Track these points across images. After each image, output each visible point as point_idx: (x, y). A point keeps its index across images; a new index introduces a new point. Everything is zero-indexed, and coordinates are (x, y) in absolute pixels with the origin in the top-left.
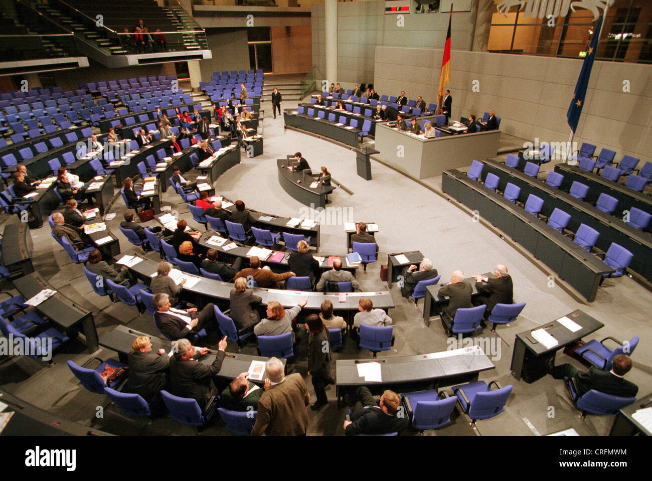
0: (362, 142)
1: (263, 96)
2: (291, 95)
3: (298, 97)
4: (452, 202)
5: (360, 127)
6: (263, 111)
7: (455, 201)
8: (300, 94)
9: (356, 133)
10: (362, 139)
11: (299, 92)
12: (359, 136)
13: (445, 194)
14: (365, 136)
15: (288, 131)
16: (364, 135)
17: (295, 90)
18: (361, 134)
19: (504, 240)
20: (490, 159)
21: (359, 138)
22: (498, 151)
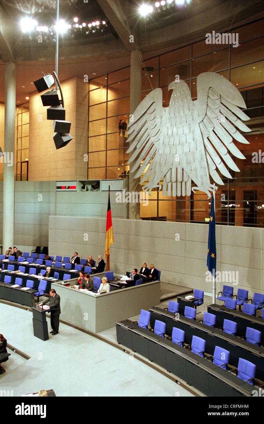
4: (128, 353)
7: (131, 351)
9: (32, 293)
10: (38, 298)
12: (35, 296)
13: (121, 346)
14: (41, 296)
16: (40, 294)
18: (37, 293)
19: (180, 385)
20: (155, 306)
21: (36, 298)
22: (161, 298)
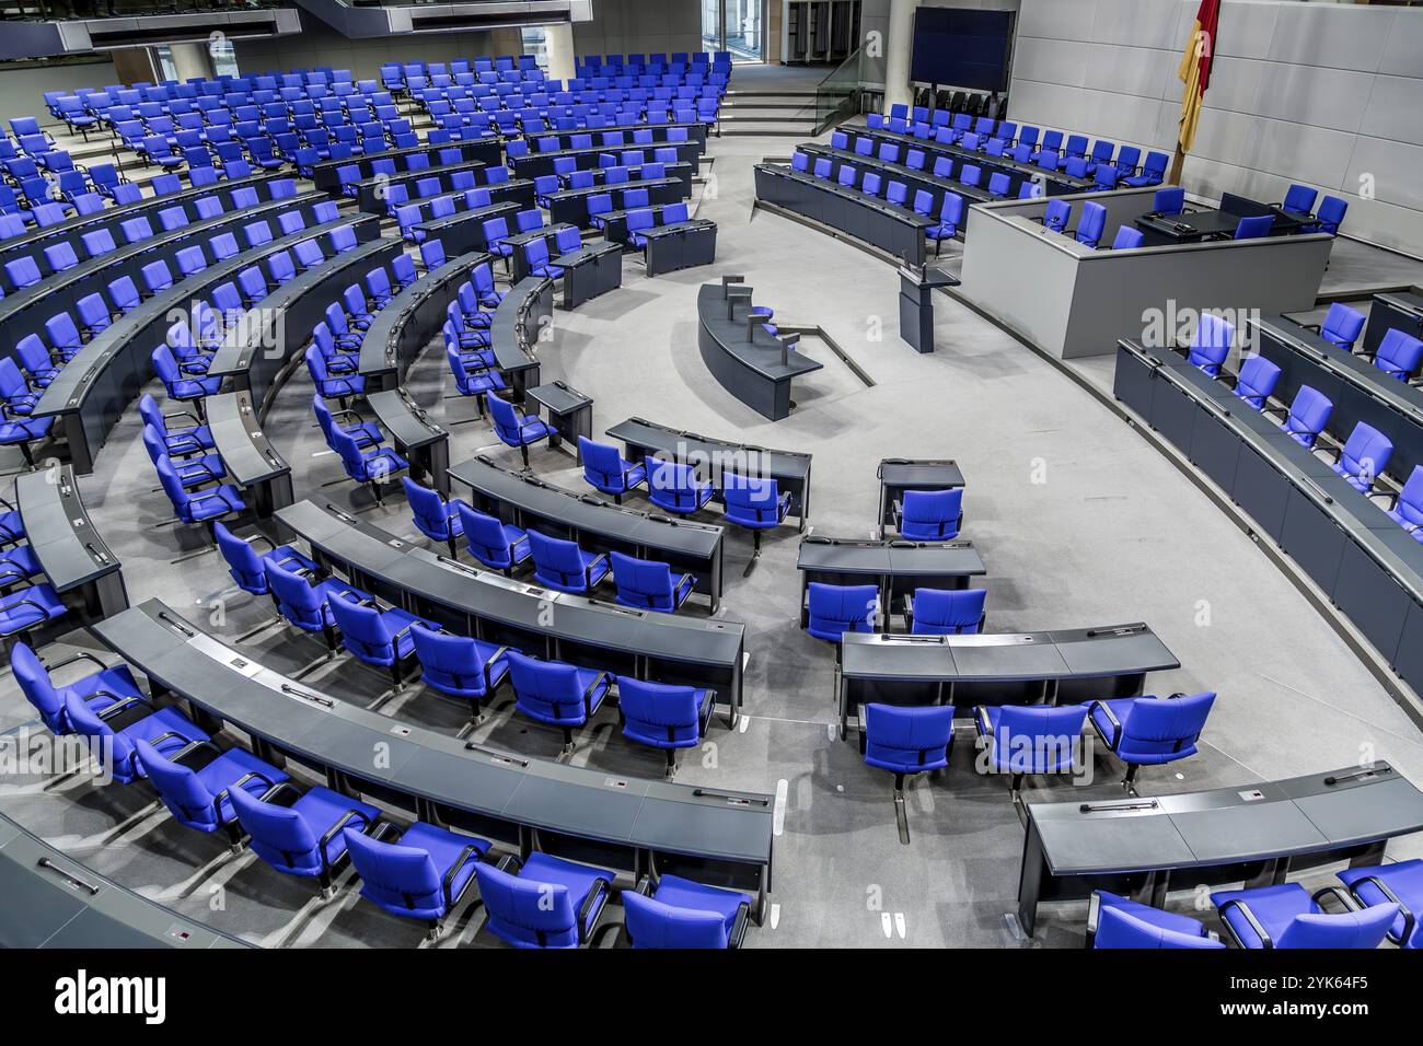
0: (937, 254)
1: (719, 120)
2: (792, 120)
3: (809, 127)
4: (1137, 427)
5: (935, 213)
6: (712, 161)
7: (1144, 425)
8: (815, 121)
9: (919, 227)
10: (939, 244)
11: (812, 114)
12: (928, 236)
13: (1121, 406)
14: (947, 238)
15: (762, 213)
16: (942, 234)
17: (806, 107)
18: (935, 230)
19: (1256, 542)
20: (1287, 315)
21: (931, 243)
22: (1320, 292)
